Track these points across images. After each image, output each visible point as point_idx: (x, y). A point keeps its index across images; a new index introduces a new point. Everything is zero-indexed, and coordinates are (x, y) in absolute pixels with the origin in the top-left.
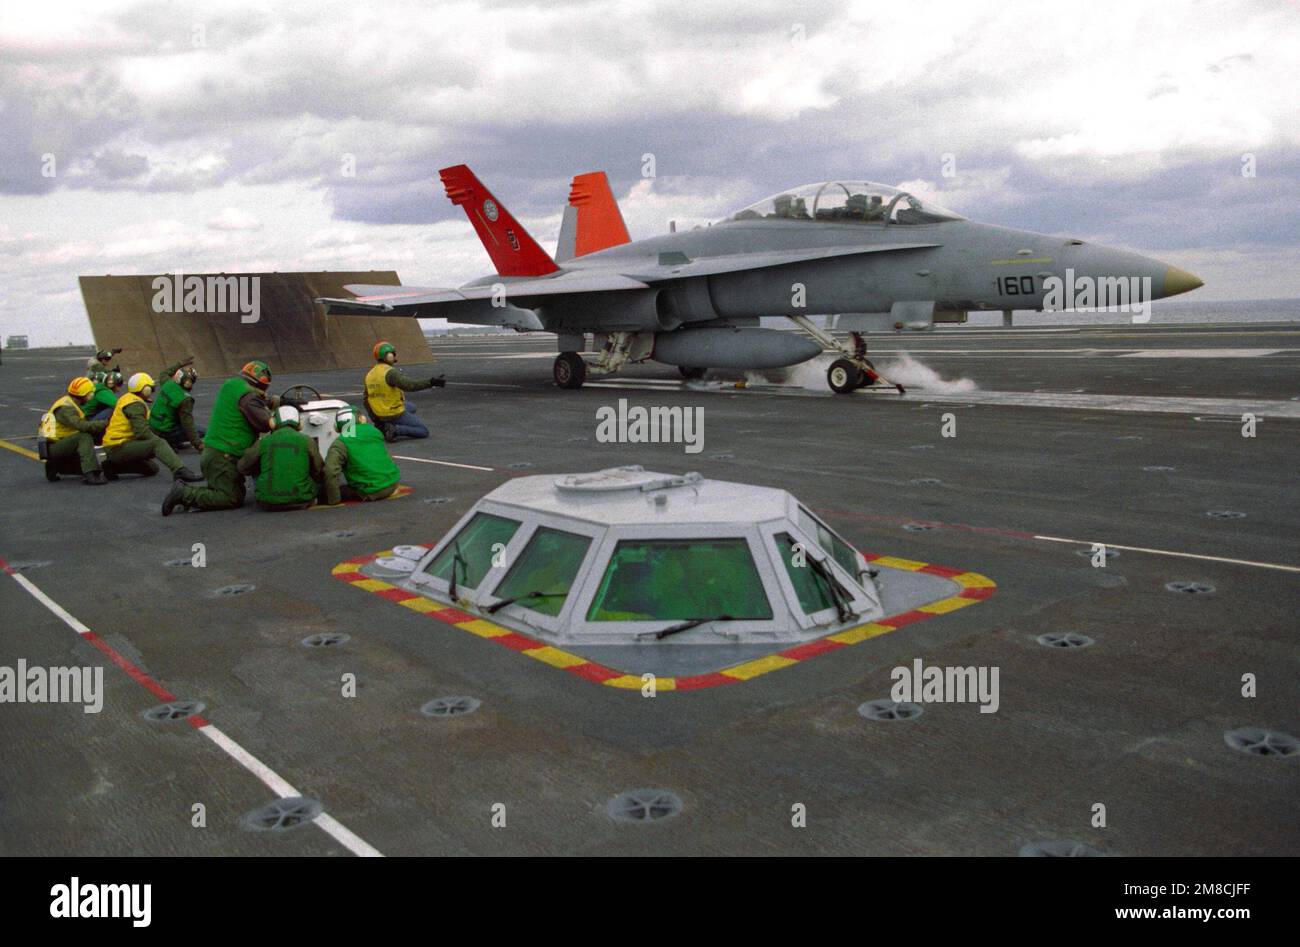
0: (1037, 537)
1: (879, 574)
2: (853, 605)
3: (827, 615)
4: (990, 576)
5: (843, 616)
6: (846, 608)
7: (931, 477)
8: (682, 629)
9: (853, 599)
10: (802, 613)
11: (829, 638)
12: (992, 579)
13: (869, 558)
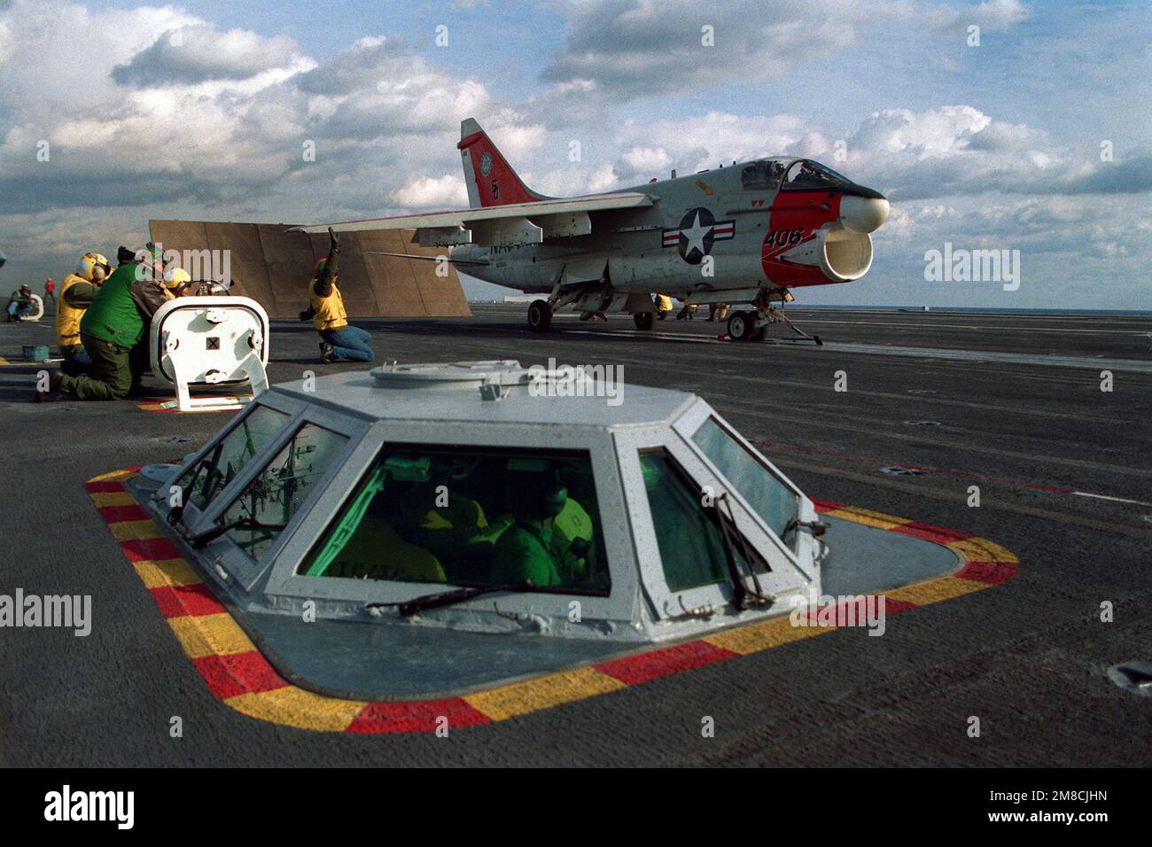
0: (1078, 493)
1: (828, 530)
2: (763, 579)
3: (711, 596)
4: (1008, 545)
5: (738, 599)
6: (750, 583)
7: (930, 420)
8: (445, 601)
9: (769, 569)
10: (664, 586)
11: (705, 639)
12: (1013, 551)
13: (820, 505)
